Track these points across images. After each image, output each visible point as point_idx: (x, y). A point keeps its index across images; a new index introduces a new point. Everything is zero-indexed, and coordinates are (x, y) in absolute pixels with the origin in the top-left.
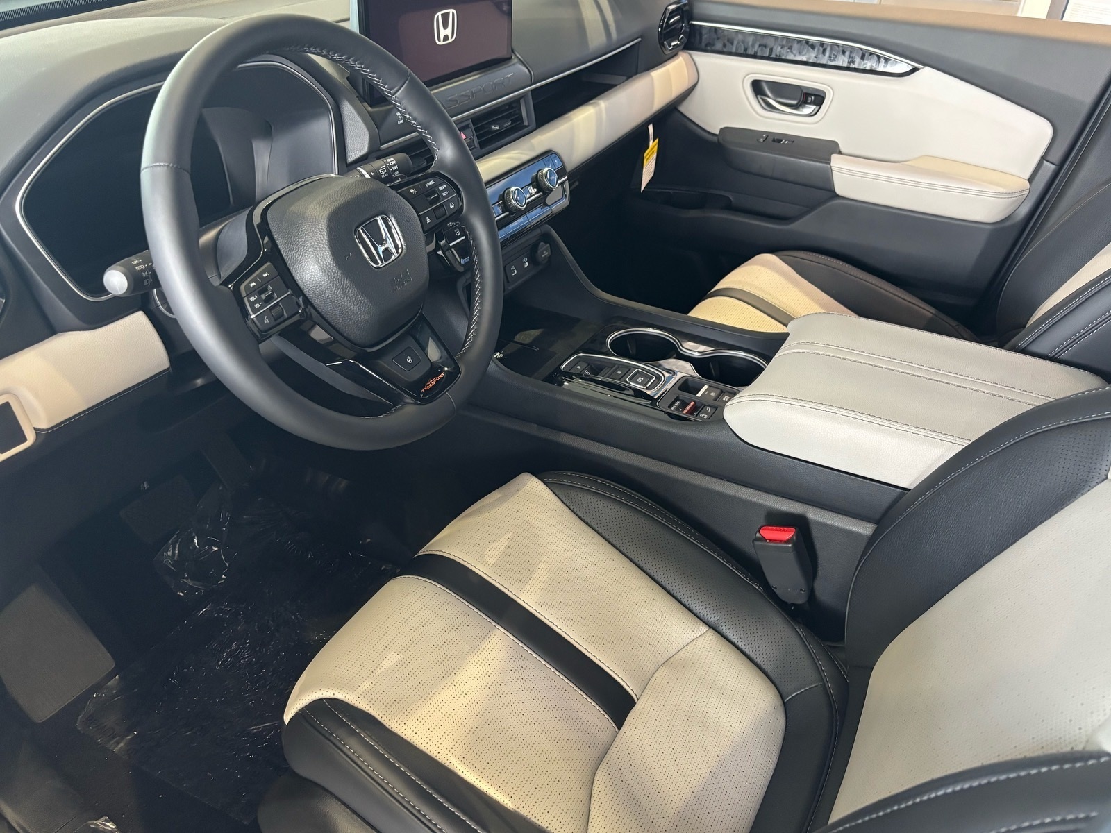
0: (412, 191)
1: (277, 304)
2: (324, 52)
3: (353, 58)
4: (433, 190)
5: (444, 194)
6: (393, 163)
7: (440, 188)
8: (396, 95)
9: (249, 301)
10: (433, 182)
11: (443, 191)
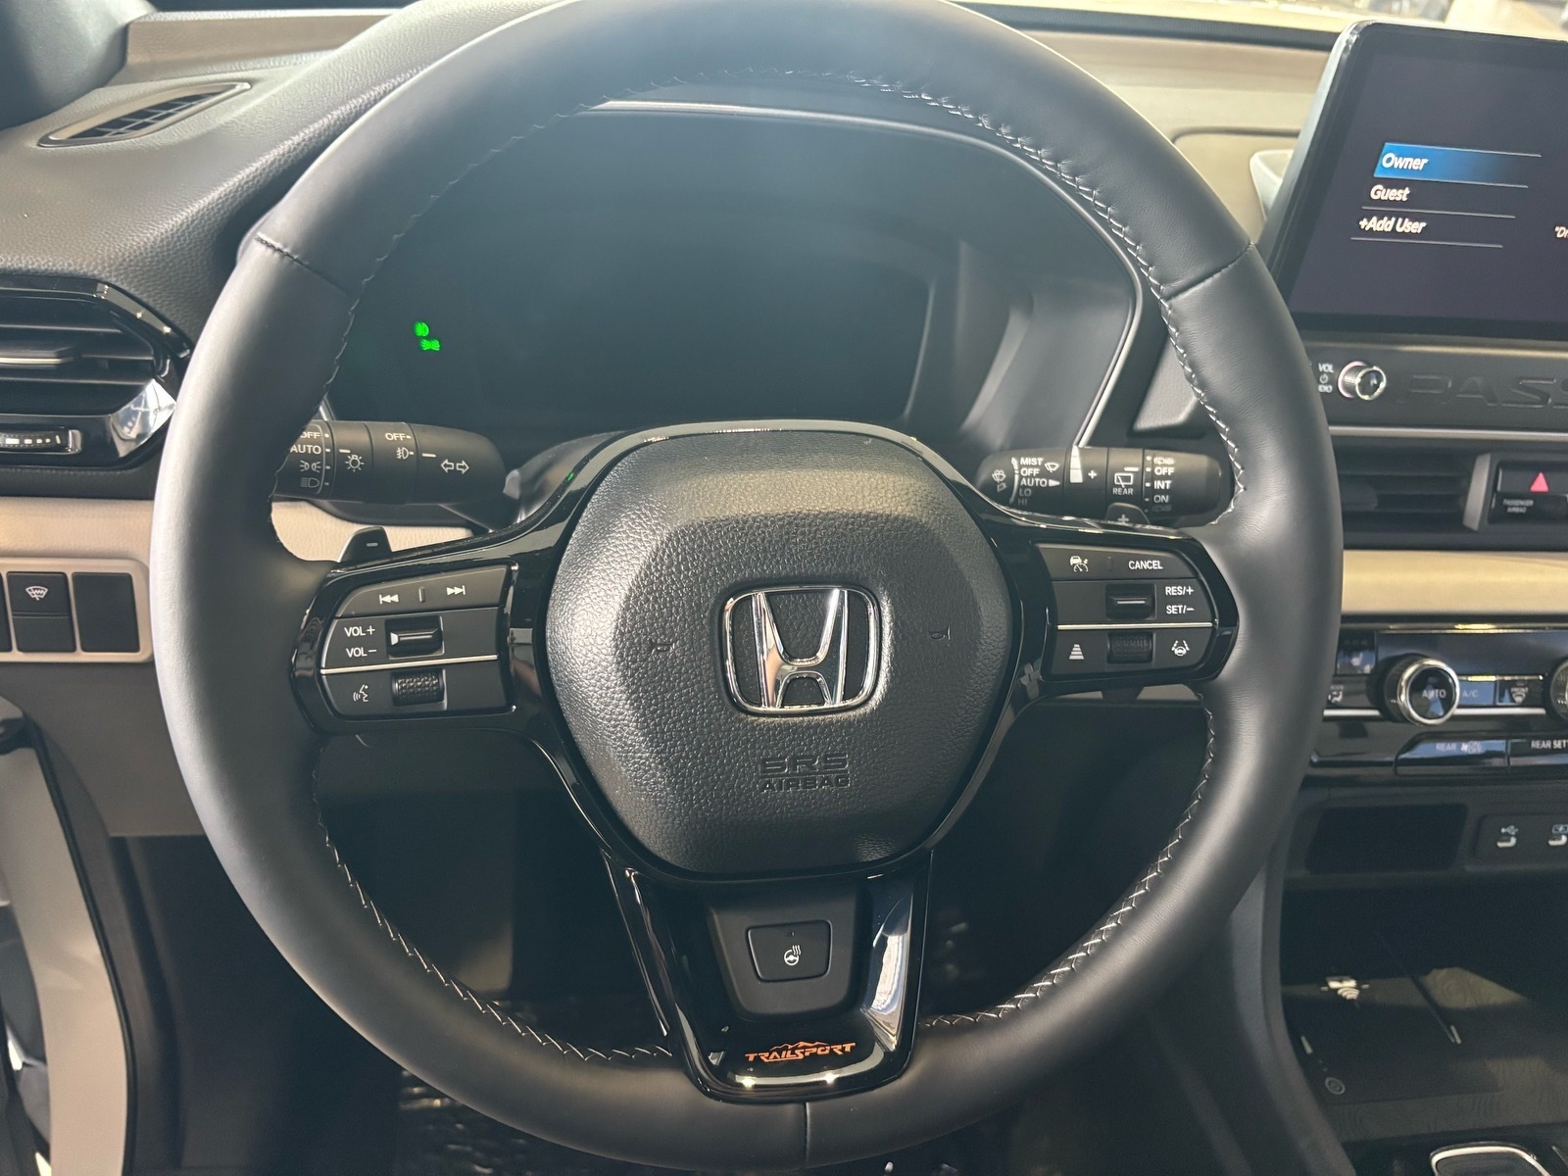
0: (1075, 561)
1: (436, 670)
2: (985, 123)
3: (1069, 162)
4: (1146, 585)
5: (1172, 610)
6: (1163, 471)
7: (1170, 590)
8: (1173, 301)
9: (339, 632)
10: (1156, 565)
11: (1175, 600)
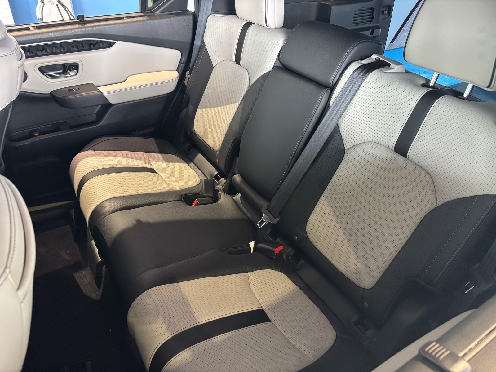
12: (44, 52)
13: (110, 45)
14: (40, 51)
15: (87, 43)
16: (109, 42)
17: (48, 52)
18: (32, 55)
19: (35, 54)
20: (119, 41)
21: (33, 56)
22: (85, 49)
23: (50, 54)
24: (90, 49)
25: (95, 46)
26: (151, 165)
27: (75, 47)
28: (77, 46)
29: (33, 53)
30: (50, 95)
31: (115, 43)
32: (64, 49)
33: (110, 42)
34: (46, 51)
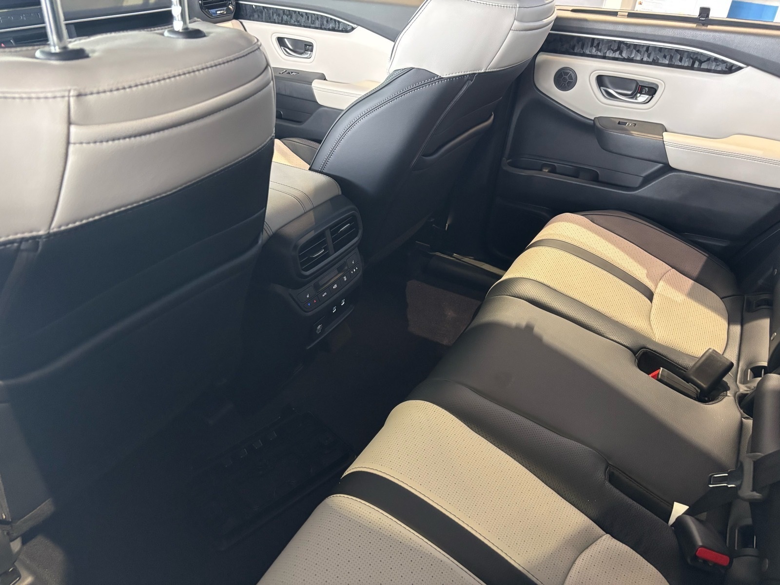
12: (617, 55)
13: (731, 70)
14: (613, 50)
15: (691, 56)
16: (731, 63)
17: (622, 56)
18: (599, 54)
19: (604, 54)
20: (750, 68)
21: (599, 56)
22: (683, 65)
23: (624, 60)
24: (691, 68)
25: (703, 64)
26: (656, 286)
27: (668, 57)
28: (671, 58)
29: (600, 52)
30: (592, 122)
31: (740, 68)
32: (649, 56)
33: (733, 65)
34: (621, 53)
